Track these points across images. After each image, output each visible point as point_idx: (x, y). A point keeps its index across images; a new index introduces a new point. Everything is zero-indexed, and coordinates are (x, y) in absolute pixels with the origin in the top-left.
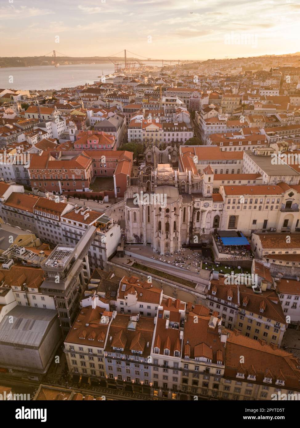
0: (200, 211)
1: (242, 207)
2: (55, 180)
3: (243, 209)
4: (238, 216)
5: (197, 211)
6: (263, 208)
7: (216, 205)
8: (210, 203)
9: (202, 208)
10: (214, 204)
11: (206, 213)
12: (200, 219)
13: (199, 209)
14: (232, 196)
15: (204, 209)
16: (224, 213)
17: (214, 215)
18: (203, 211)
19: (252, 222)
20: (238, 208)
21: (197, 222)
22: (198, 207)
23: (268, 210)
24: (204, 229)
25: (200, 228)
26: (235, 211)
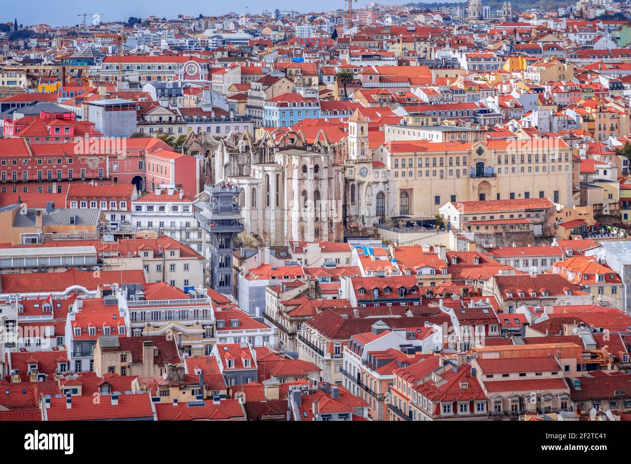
0: (355, 183)
1: (415, 173)
2: (45, 181)
3: (418, 178)
4: (411, 189)
5: (351, 184)
6: (446, 175)
7: (378, 173)
8: (369, 169)
9: (358, 178)
10: (376, 170)
11: (365, 185)
12: (356, 198)
13: (353, 180)
14: (399, 154)
15: (362, 179)
16: (391, 185)
17: (376, 190)
18: (360, 183)
19: (434, 200)
20: (411, 174)
21: (352, 204)
22: (351, 177)
23: (453, 177)
24: (363, 216)
25: (357, 216)
26: (407, 181)
